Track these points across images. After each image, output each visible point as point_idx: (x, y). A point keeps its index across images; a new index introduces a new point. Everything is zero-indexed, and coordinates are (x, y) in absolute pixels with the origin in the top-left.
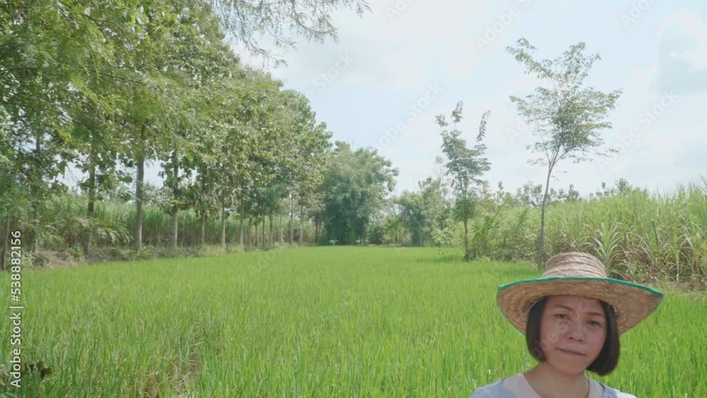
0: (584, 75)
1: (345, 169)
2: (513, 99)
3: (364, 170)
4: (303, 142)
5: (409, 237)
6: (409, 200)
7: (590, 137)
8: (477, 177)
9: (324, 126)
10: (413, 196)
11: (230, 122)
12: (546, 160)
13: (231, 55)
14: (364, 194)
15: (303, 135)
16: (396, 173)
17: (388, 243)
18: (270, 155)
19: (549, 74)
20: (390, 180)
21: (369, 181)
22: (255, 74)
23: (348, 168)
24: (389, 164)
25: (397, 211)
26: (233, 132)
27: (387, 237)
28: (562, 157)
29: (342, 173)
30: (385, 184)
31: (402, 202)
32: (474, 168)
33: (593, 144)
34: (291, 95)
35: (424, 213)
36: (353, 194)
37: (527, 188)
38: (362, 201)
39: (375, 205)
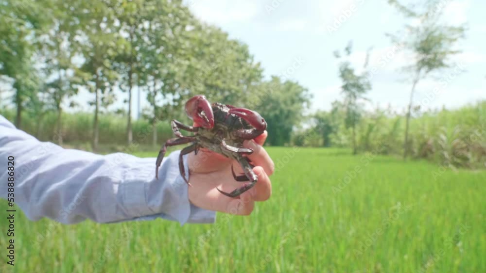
0: (441, 14)
1: (275, 94)
2: (387, 35)
3: (289, 94)
4: (244, 75)
5: (321, 142)
6: (321, 115)
7: (445, 62)
8: (363, 95)
9: (259, 64)
10: (324, 113)
11: (189, 59)
12: (411, 80)
13: (188, 14)
14: (289, 111)
15: (244, 70)
16: (312, 96)
17: (307, 146)
18: (219, 83)
19: (412, 14)
20: (308, 101)
21: (293, 102)
22: (210, 28)
23: (278, 93)
24: (307, 90)
25: (313, 123)
26: (190, 67)
27: (306, 142)
28: (424, 77)
29: (273, 97)
30: (305, 104)
31: (317, 117)
32: (360, 88)
33: (448, 66)
34: (235, 43)
35: (332, 124)
36: (281, 111)
37: (410, 107)
38: (287, 117)
39: (297, 119)
